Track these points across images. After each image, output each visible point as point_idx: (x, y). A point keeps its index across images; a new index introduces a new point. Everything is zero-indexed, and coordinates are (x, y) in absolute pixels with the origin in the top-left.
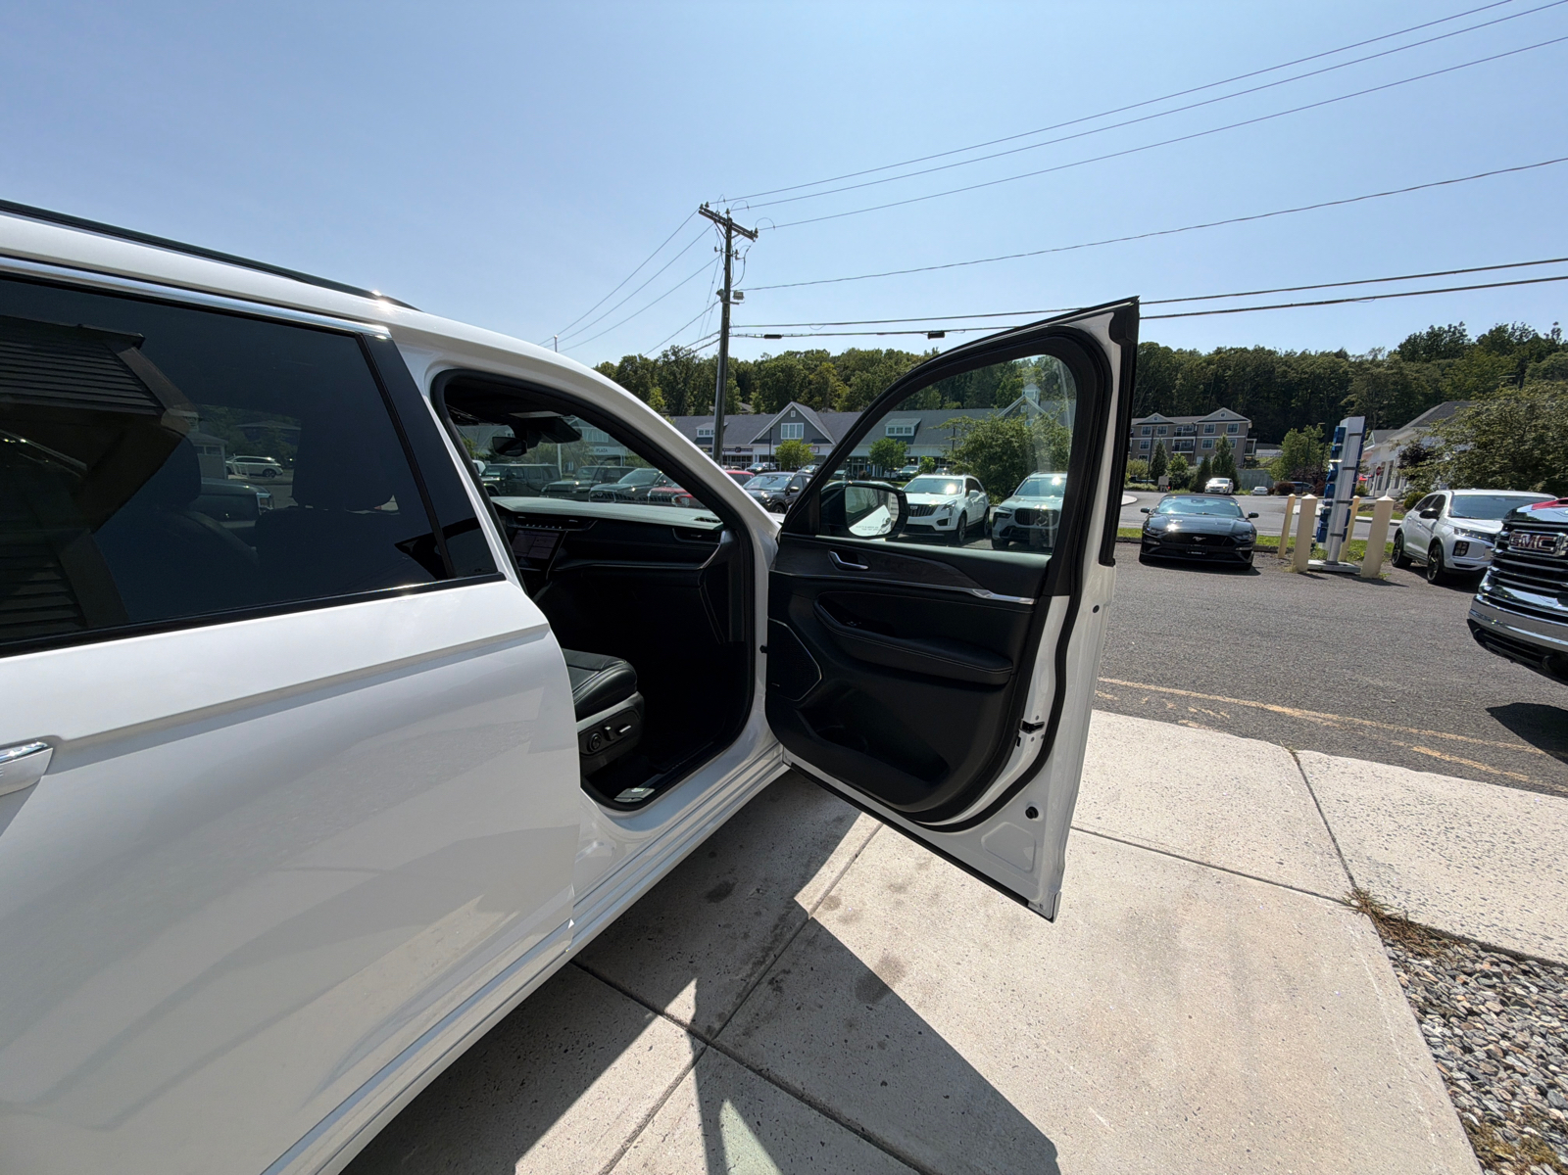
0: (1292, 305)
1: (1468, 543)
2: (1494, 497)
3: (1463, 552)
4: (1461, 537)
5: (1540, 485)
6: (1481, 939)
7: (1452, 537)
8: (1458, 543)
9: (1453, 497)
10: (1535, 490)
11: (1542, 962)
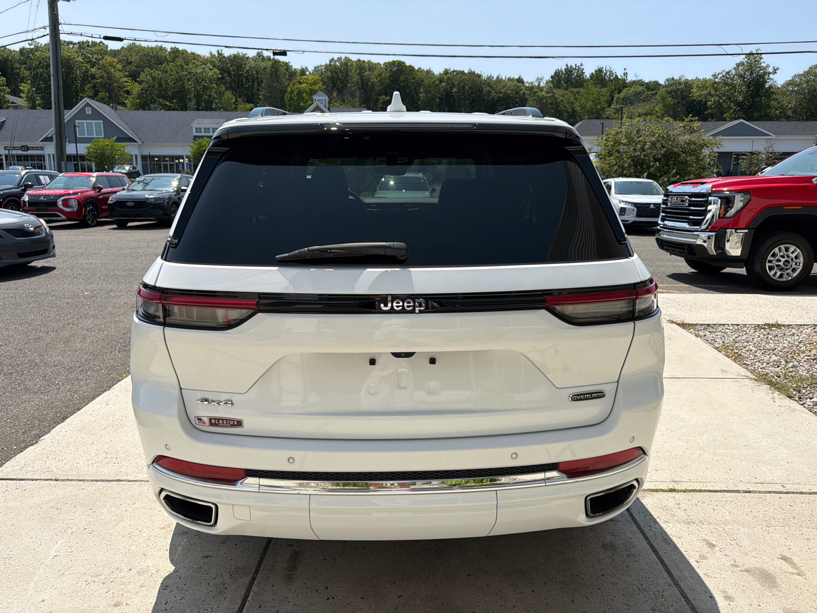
0: (521, 57)
1: (625, 208)
2: (631, 182)
3: (623, 213)
4: (622, 205)
5: (645, 174)
6: (700, 323)
7: (618, 206)
8: (621, 208)
9: (616, 183)
10: (643, 178)
11: (714, 325)
